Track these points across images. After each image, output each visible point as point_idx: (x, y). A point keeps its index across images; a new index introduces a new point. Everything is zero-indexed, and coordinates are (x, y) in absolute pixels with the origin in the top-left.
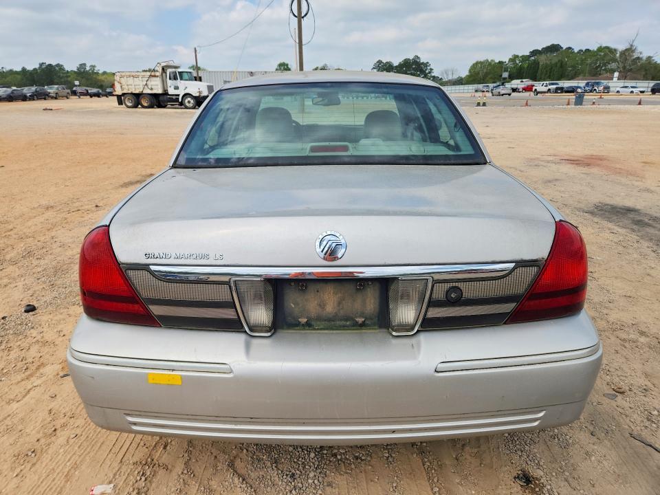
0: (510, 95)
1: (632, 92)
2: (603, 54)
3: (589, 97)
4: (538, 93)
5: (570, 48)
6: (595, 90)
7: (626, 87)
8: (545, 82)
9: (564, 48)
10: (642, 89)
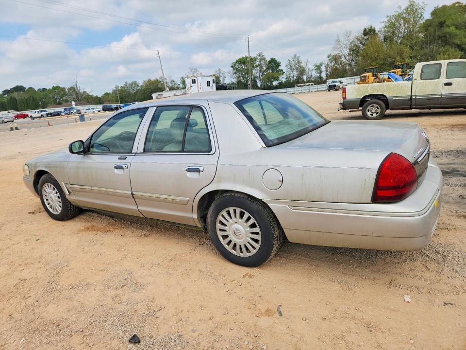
0: (13, 121)
1: (94, 112)
2: (57, 91)
3: (72, 117)
4: (34, 118)
5: (30, 88)
6: (72, 113)
7: (89, 109)
8: (37, 110)
9: (27, 88)
10: (99, 110)
